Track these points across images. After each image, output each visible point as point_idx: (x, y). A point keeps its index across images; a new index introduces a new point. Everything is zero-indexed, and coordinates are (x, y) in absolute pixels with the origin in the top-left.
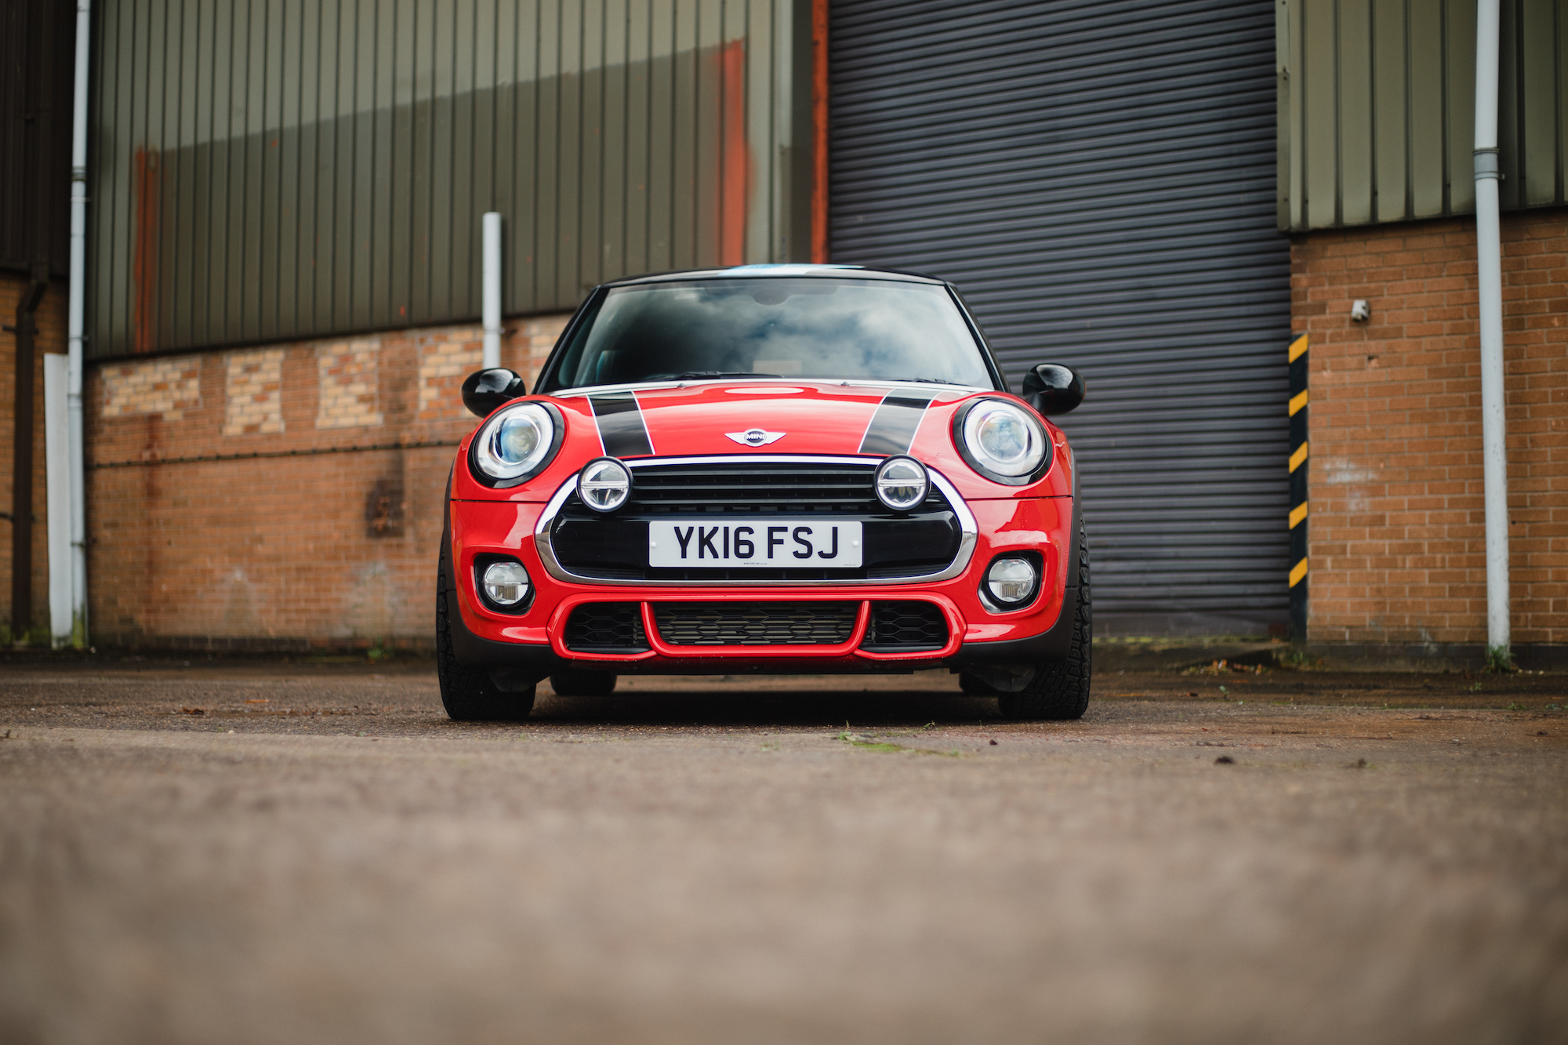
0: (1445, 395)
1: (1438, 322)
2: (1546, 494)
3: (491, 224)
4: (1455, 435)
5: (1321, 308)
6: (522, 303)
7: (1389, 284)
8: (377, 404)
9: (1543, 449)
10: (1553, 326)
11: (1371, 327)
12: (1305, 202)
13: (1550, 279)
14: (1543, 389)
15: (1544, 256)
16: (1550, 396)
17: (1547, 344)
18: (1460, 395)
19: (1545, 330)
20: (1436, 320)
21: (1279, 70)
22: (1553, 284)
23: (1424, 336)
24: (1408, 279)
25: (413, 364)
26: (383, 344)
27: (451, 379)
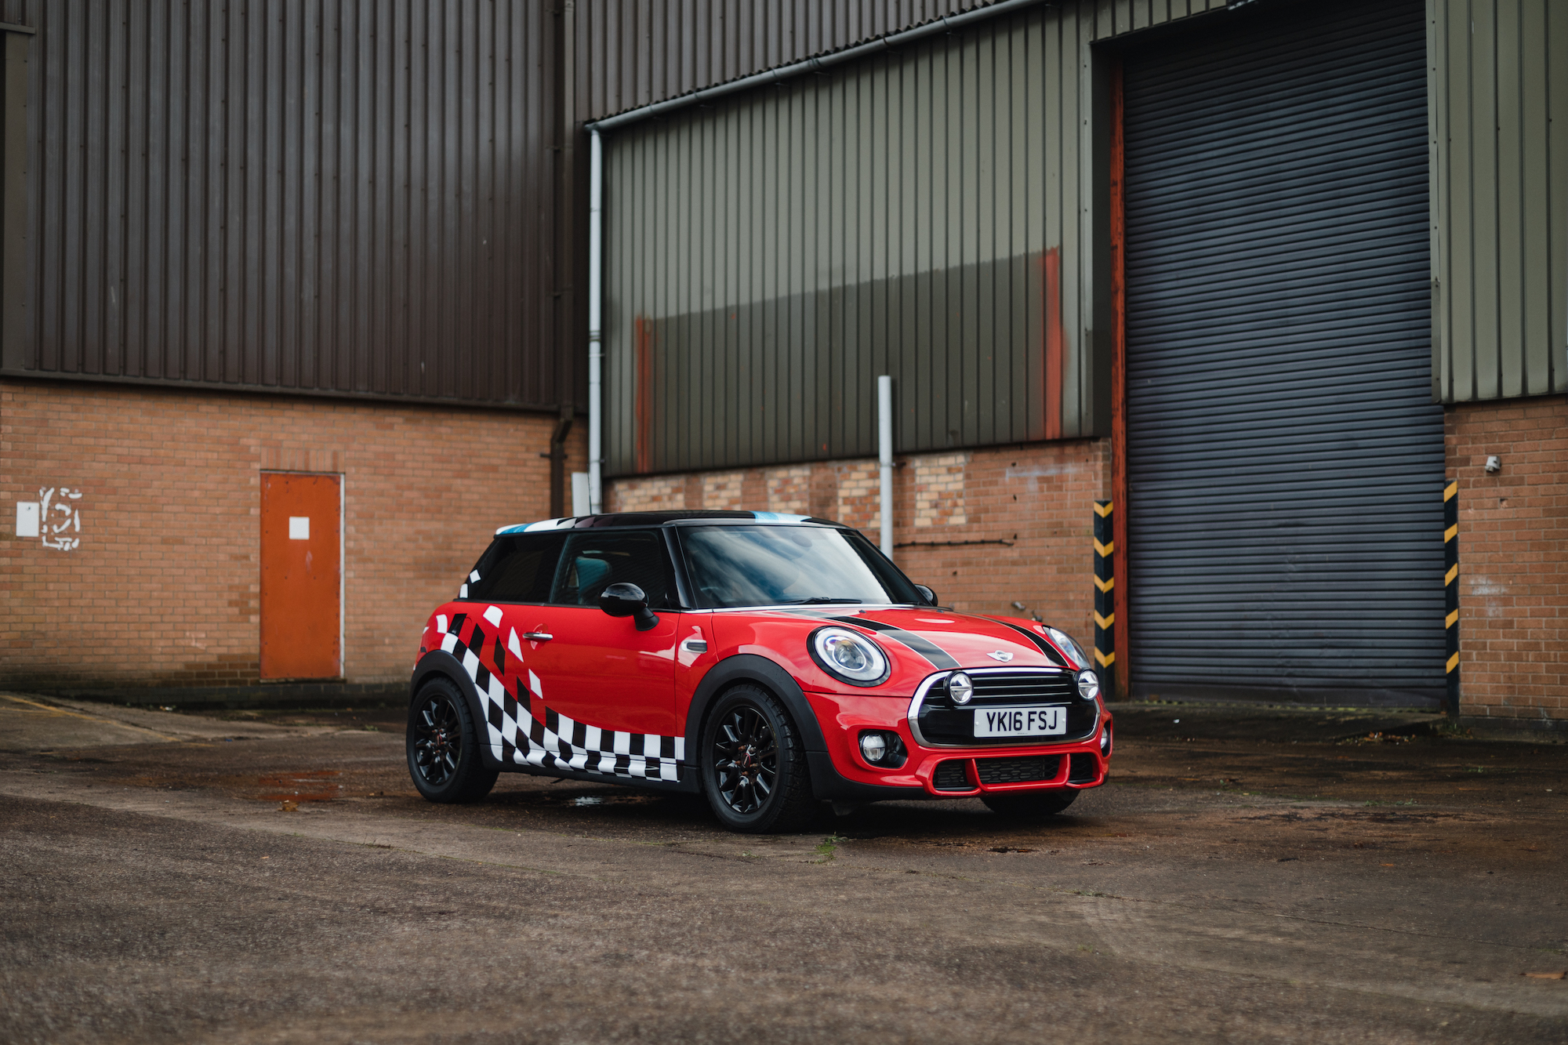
0: (1555, 529)
1: (1550, 474)
3: (884, 383)
5: (1466, 461)
6: (908, 444)
7: (1513, 444)
11: (1500, 477)
12: (1451, 381)
20: (1548, 472)
21: (1433, 279)
23: (1539, 484)
24: (1528, 440)
25: (833, 487)
26: (812, 472)
27: (861, 498)
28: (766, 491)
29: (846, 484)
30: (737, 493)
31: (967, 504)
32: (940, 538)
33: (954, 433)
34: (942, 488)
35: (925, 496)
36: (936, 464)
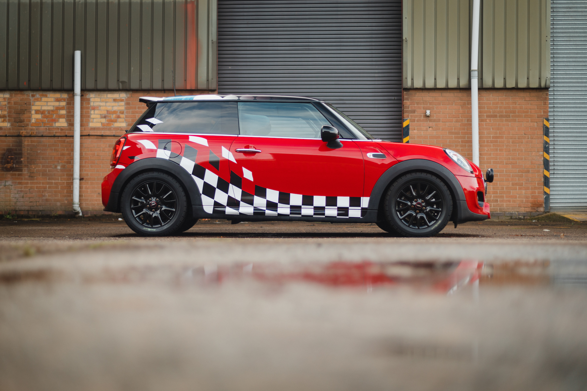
0: (453, 139)
1: (452, 118)
2: (485, 169)
3: (78, 54)
5: (414, 112)
6: (90, 85)
7: (436, 106)
8: (7, 119)
9: (484, 156)
10: (487, 122)
11: (430, 118)
12: (412, 79)
13: (486, 108)
14: (484, 139)
15: (485, 101)
16: (486, 142)
17: (485, 127)
18: (458, 140)
19: (485, 123)
20: (451, 118)
21: (404, 38)
22: (487, 110)
23: (447, 122)
24: (442, 105)
25: (29, 104)
26: (11, 96)
27: (49, 111)
29: (37, 103)
31: (126, 117)
32: (108, 133)
33: (123, 82)
34: (109, 108)
35: (96, 112)
36: (105, 97)
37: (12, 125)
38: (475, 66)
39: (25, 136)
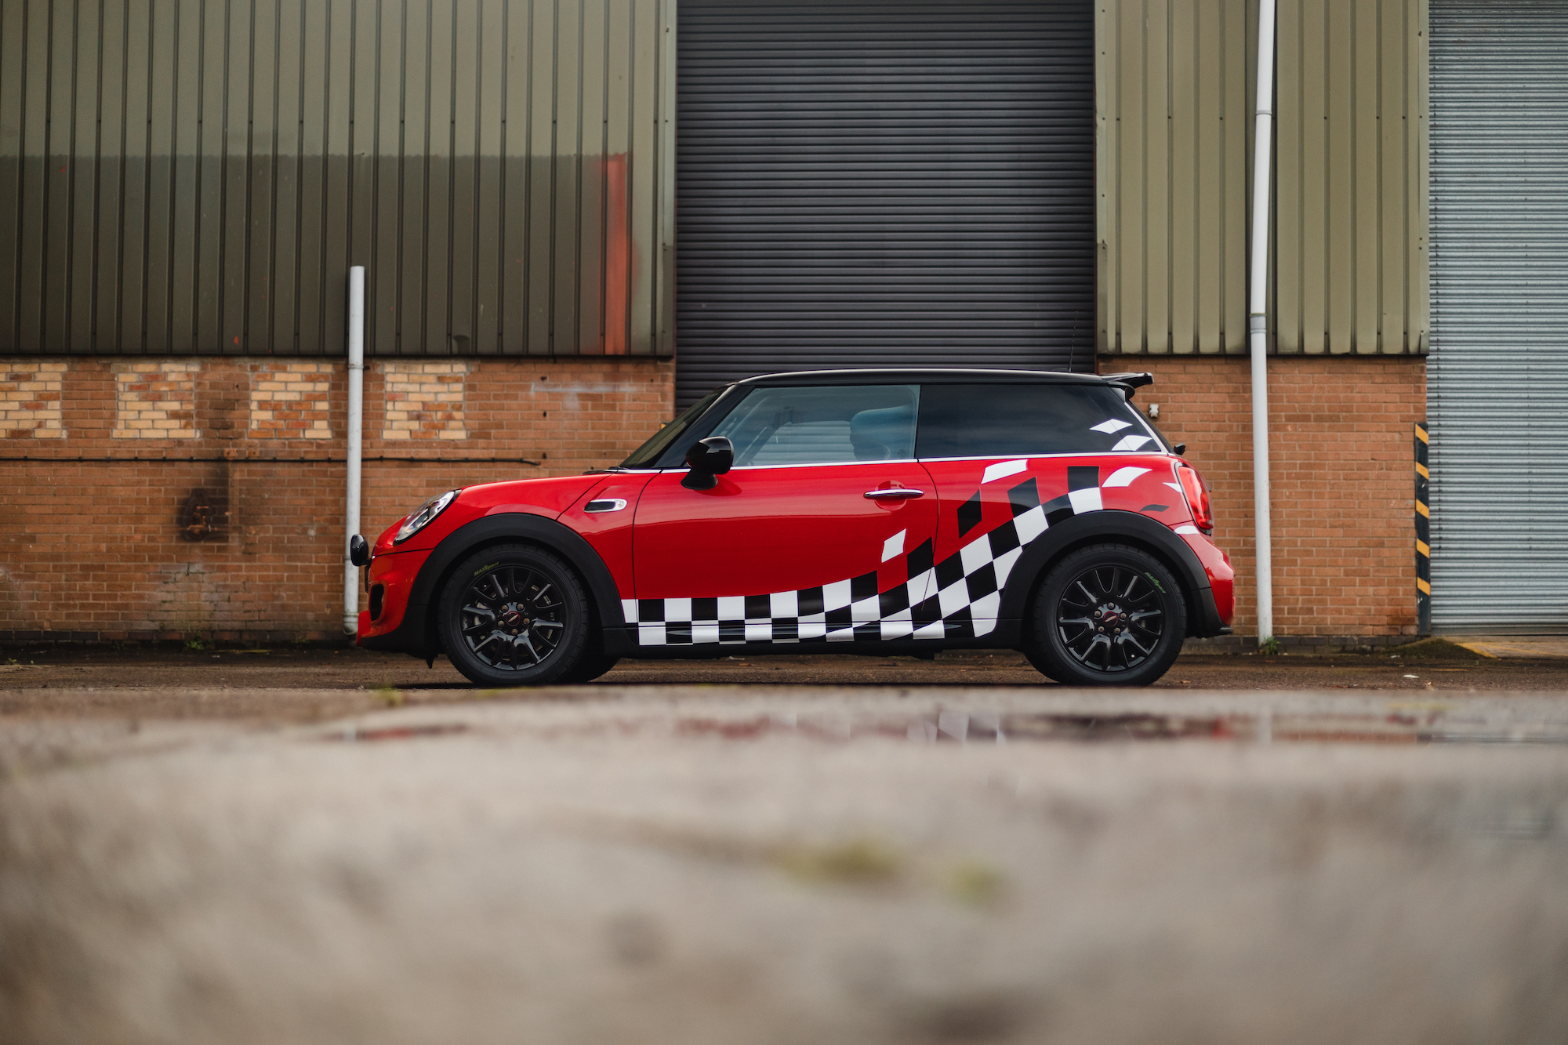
0: (1212, 471)
1: (1208, 423)
2: (1283, 539)
3: (358, 274)
4: (1219, 498)
6: (385, 344)
7: (1172, 395)
8: (194, 421)
9: (1280, 510)
10: (1287, 430)
11: (1158, 423)
12: (1118, 334)
13: (1285, 400)
14: (1281, 471)
15: (1282, 385)
16: (1285, 476)
17: (1283, 442)
18: (1223, 471)
19: (1282, 433)
20: (1206, 421)
21: (1099, 241)
22: (1288, 404)
23: (1197, 431)
24: (1186, 392)
25: (244, 388)
26: (204, 368)
27: (290, 404)
28: (114, 387)
29: (264, 386)
30: (56, 386)
31: (467, 417)
32: (424, 453)
33: (461, 339)
34: (429, 398)
35: (399, 405)
36: (420, 371)
37: (204, 435)
38: (1259, 304)
39: (236, 461)
